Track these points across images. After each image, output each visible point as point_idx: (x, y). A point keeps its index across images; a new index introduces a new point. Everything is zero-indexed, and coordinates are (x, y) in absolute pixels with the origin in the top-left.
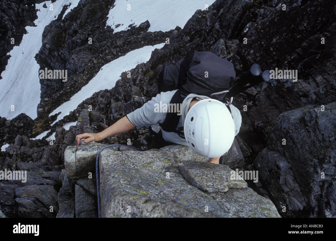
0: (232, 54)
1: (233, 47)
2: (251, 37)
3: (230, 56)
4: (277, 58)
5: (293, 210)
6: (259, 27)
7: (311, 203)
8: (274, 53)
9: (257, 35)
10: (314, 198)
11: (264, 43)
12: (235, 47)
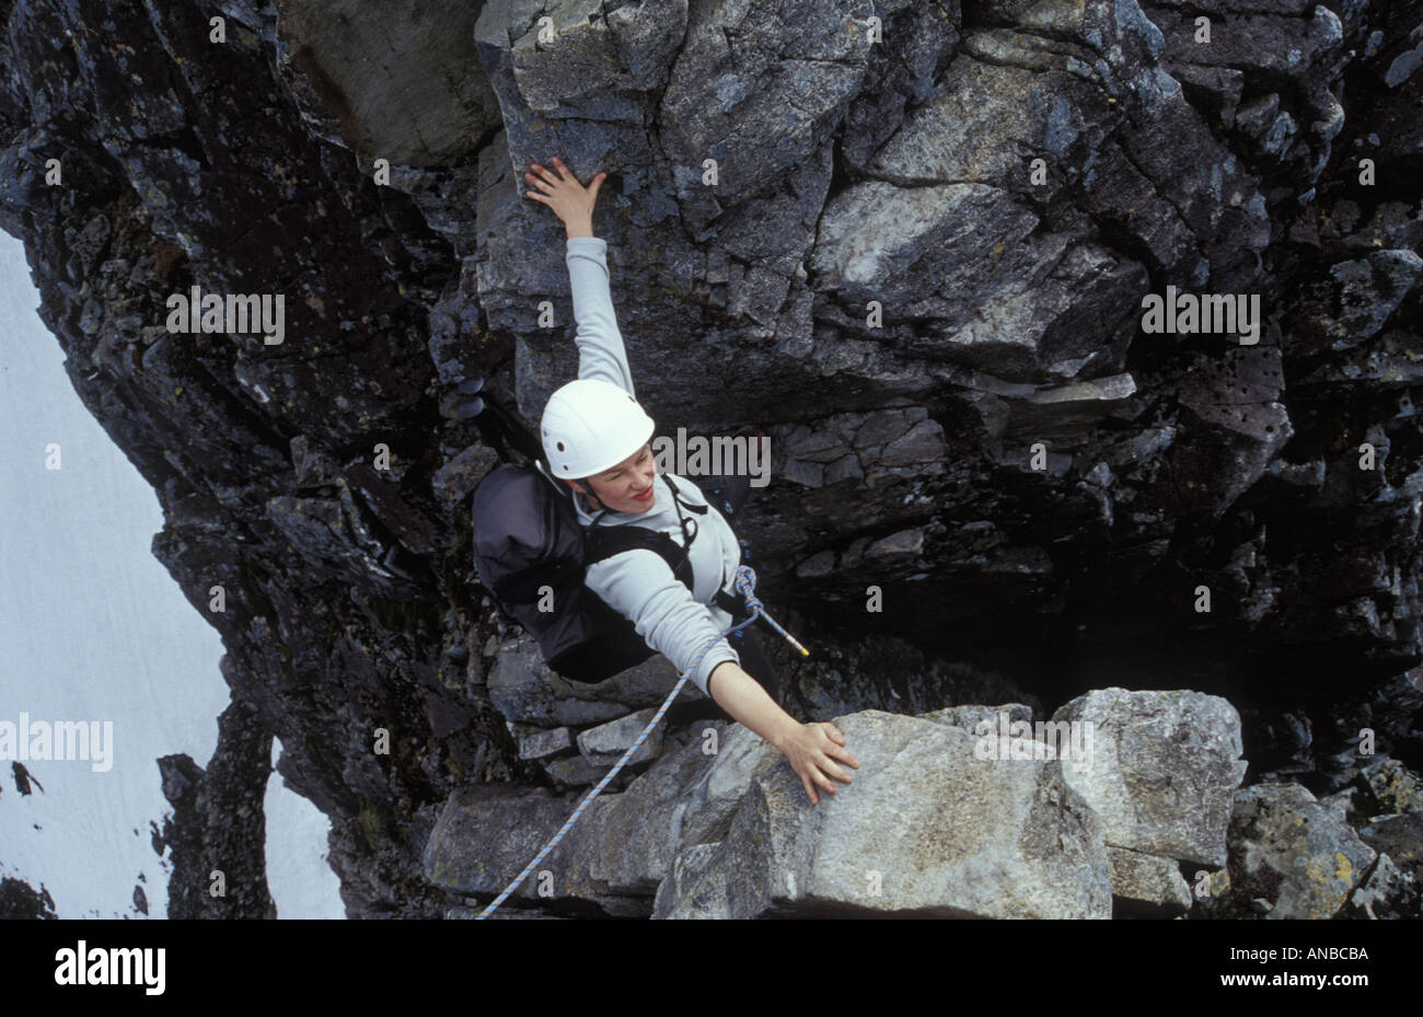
0: (341, 481)
1: (314, 464)
2: (283, 385)
3: (346, 489)
4: (387, 317)
5: (945, 459)
6: (252, 344)
7: (916, 387)
8: (365, 319)
9: (281, 363)
10: (894, 373)
11: (317, 344)
12: (316, 456)
